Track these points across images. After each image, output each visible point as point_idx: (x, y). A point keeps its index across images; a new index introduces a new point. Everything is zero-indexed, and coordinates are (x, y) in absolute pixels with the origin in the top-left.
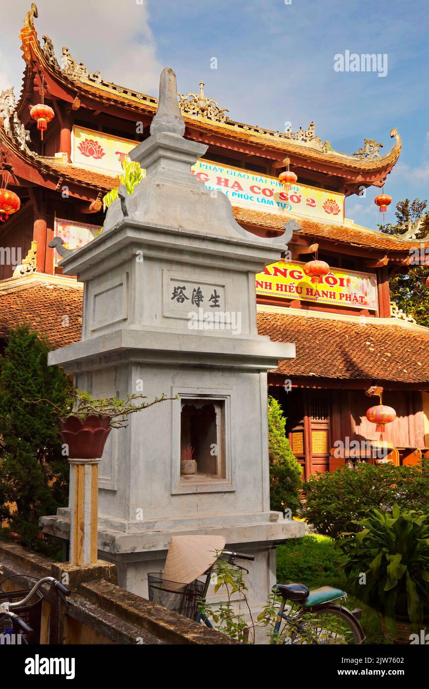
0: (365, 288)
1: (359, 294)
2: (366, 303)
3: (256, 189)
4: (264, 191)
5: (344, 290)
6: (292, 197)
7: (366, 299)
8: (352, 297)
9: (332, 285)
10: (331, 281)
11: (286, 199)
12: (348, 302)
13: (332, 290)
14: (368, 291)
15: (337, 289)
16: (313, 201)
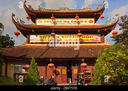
0: (97, 37)
1: (95, 39)
2: (97, 41)
3: (72, 22)
4: (74, 22)
5: (91, 39)
6: (81, 22)
7: (98, 40)
8: (93, 40)
9: (88, 38)
10: (88, 37)
11: (80, 22)
12: (92, 41)
13: (88, 39)
14: (98, 38)
15: (89, 39)
16: (86, 21)
